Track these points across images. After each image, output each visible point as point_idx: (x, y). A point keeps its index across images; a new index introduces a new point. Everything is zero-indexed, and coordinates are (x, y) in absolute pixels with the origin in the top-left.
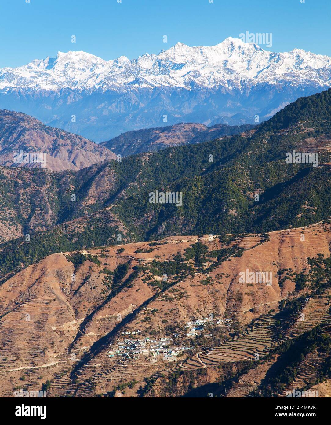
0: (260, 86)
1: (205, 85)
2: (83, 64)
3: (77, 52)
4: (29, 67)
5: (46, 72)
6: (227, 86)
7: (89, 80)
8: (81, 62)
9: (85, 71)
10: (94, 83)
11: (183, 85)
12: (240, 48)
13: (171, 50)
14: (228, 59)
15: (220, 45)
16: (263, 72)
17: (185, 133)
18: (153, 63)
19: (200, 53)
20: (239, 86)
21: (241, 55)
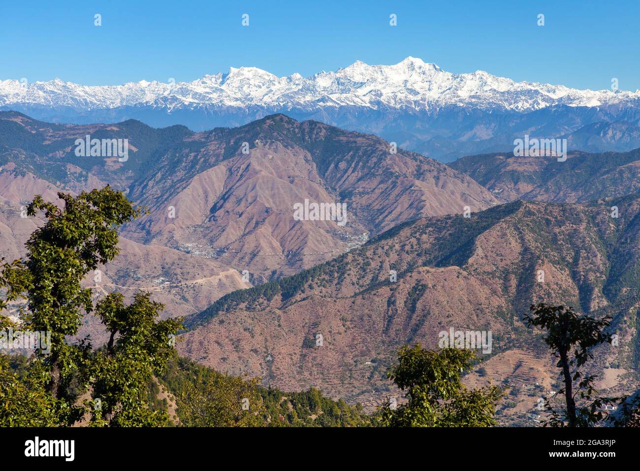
0: (448, 108)
1: (391, 105)
2: (258, 81)
3: (250, 68)
4: (203, 83)
5: (221, 87)
6: (414, 107)
7: (265, 97)
8: (256, 78)
9: (261, 88)
10: (271, 100)
11: (368, 105)
12: (420, 68)
13: (349, 69)
14: (408, 78)
15: (400, 65)
16: (446, 93)
18: (332, 81)
19: (380, 73)
20: (426, 107)
21: (422, 75)
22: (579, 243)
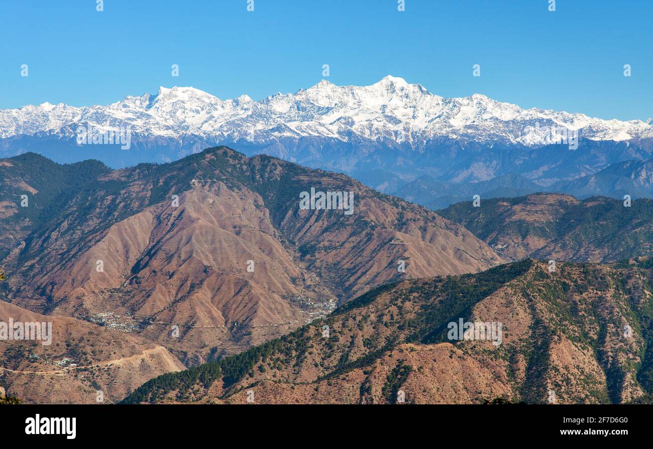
0: (437, 140)
1: (365, 136)
2: (196, 104)
3: (185, 89)
4: (125, 106)
5: (147, 112)
6: (394, 138)
7: (204, 125)
8: (193, 101)
9: (199, 113)
10: (211, 129)
11: (336, 136)
12: (402, 90)
13: (312, 90)
14: (387, 103)
15: (376, 85)
16: (435, 121)
17: (551, 208)
18: (290, 104)
19: (351, 95)
20: (409, 139)
21: (405, 99)
22: (605, 314)
